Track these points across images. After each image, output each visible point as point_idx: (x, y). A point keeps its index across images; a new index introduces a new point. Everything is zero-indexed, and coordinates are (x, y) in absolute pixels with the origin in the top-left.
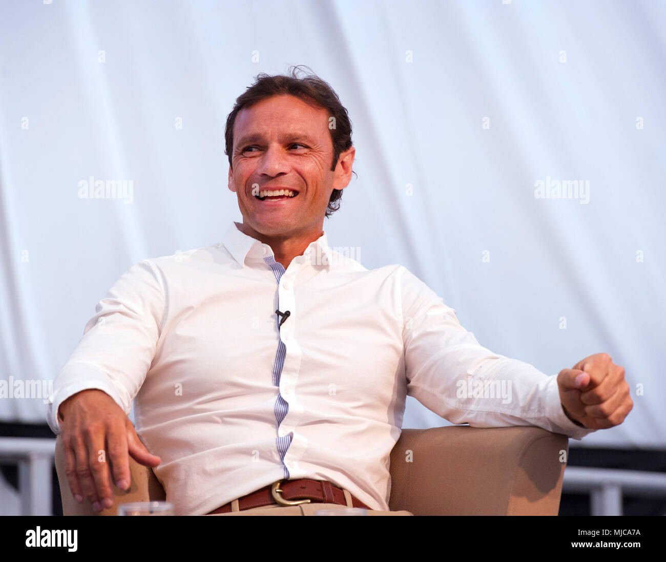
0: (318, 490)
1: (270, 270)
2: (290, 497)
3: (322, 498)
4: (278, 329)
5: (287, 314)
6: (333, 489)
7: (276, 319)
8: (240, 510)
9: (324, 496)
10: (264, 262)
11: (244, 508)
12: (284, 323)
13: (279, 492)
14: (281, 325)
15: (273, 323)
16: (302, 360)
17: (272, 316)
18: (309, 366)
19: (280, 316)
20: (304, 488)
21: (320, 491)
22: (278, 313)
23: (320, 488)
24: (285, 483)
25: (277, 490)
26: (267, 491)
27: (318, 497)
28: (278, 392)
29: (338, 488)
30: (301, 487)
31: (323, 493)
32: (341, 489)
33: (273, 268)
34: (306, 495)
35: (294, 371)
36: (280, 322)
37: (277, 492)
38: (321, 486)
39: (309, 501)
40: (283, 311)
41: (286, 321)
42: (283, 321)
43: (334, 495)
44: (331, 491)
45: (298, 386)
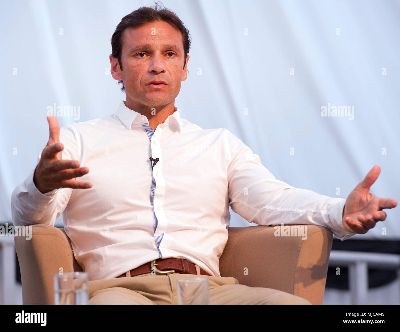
0: (179, 264)
1: (145, 132)
2: (162, 269)
3: (182, 270)
4: (152, 169)
5: (157, 160)
6: (189, 264)
7: (150, 163)
8: (131, 276)
9: (183, 268)
10: (141, 127)
11: (134, 275)
12: (155, 165)
13: (155, 265)
14: (153, 166)
15: (148, 165)
16: (166, 189)
17: (148, 161)
18: (170, 192)
19: (152, 161)
20: (171, 263)
21: (181, 265)
22: (151, 159)
23: (181, 264)
24: (159, 261)
25: (154, 264)
26: (148, 266)
27: (179, 269)
28: (153, 209)
29: (192, 263)
30: (169, 263)
31: (182, 266)
32: (194, 264)
33: (147, 130)
34: (172, 268)
35: (161, 196)
36: (152, 165)
37: (154, 265)
38: (182, 262)
39: (174, 271)
40: (154, 158)
41: (156, 164)
42: (154, 164)
43: (190, 268)
44: (188, 265)
45: (165, 206)
